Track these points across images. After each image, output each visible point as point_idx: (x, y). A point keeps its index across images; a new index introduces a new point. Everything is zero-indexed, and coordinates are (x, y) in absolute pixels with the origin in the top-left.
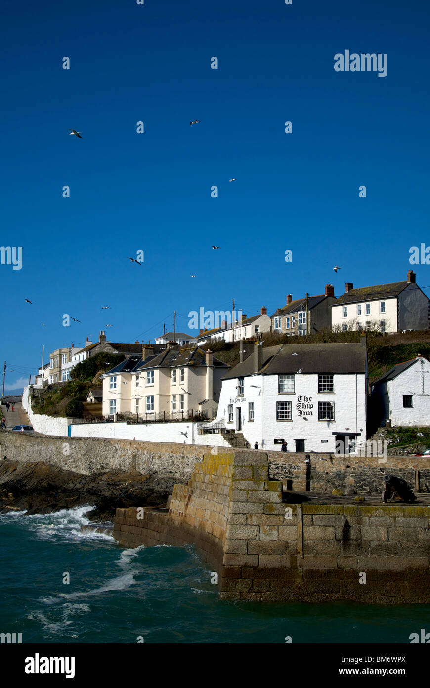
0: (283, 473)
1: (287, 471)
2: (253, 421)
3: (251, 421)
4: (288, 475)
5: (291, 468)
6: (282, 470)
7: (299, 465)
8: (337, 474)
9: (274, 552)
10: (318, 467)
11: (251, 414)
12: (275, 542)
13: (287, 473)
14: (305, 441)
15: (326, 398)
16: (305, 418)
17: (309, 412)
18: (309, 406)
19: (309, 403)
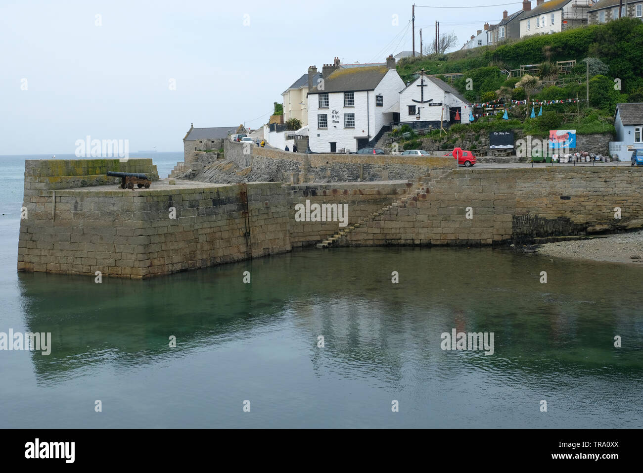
5: (298, 164)
8: (321, 168)
14: (337, 143)
15: (349, 111)
16: (335, 127)
17: (338, 122)
18: (338, 117)
19: (338, 115)
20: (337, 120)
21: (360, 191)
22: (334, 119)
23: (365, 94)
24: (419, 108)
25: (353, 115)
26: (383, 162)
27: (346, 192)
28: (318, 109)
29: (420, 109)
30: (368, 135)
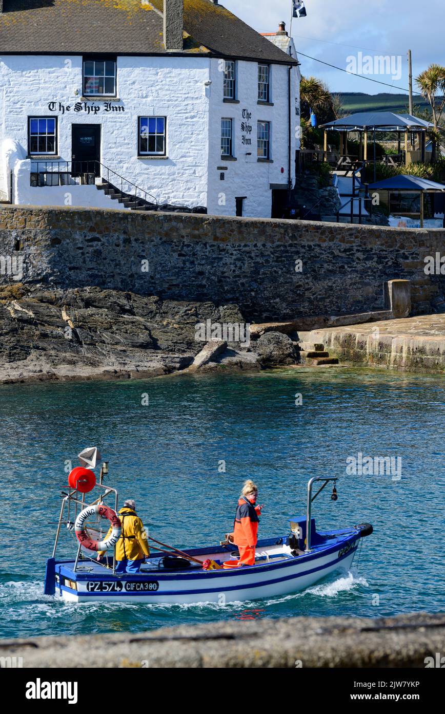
5: (397, 256)
6: (379, 262)
14: (245, 200)
15: (265, 113)
17: (250, 142)
18: (250, 129)
19: (250, 122)
20: (248, 136)
22: (245, 133)
23: (285, 71)
25: (268, 125)
28: (224, 101)
30: (289, 182)
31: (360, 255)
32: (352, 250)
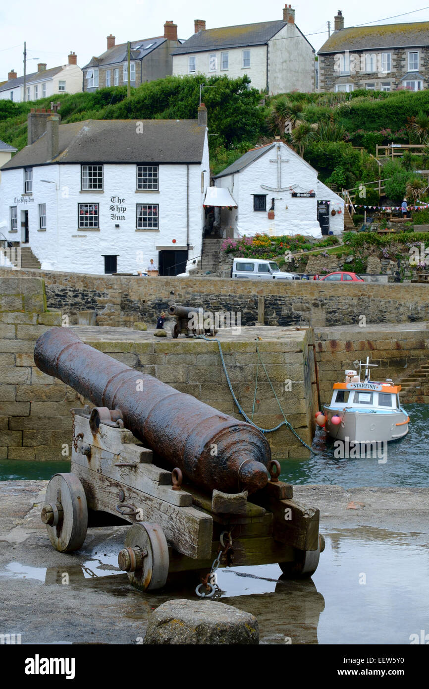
0: (83, 302)
1: (89, 300)
2: (45, 230)
3: (42, 229)
4: (90, 305)
5: (95, 295)
6: (83, 299)
7: (105, 291)
8: (157, 303)
9: (49, 397)
10: (131, 294)
11: (42, 221)
12: (51, 387)
13: (89, 302)
14: (118, 257)
15: (148, 198)
16: (117, 226)
17: (123, 218)
18: (124, 210)
19: (123, 205)
20: (121, 214)
21: (369, 343)
22: (115, 212)
23: (182, 169)
24: (273, 200)
25: (156, 207)
26: (312, 293)
27: (348, 345)
28: (80, 192)
29: (276, 202)
30: (188, 245)
31: (70, 294)
32: (67, 290)
